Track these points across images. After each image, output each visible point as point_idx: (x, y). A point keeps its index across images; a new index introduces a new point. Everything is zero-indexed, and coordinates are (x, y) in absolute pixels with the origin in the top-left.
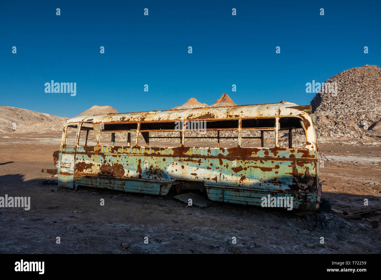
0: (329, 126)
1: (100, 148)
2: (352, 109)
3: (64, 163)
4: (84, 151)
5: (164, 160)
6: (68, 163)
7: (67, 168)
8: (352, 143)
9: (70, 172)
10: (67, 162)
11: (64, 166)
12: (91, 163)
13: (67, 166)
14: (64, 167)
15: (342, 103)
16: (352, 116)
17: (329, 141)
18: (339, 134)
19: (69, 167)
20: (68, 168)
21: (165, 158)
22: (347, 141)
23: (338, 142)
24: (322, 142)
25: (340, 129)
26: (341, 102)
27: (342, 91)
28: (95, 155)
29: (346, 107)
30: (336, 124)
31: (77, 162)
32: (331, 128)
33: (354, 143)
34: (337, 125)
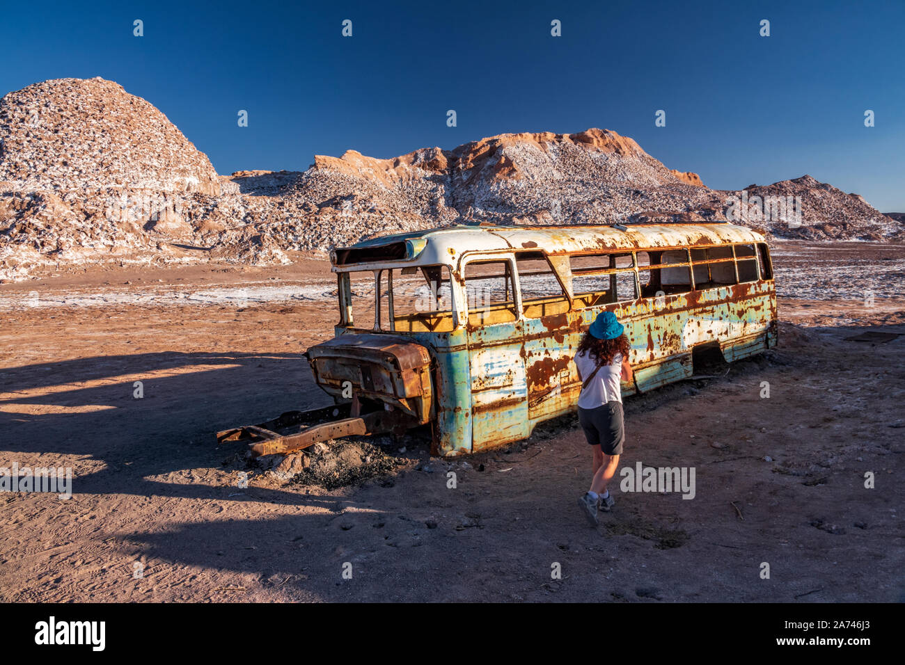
0: (75, 222)
1: (578, 314)
2: (92, 180)
3: (483, 378)
4: (545, 330)
5: (678, 317)
6: (499, 375)
7: (499, 388)
8: (144, 260)
9: (513, 397)
10: (497, 373)
11: (488, 386)
12: (565, 357)
13: (497, 382)
14: (487, 389)
15: (65, 164)
16: (98, 198)
17: (91, 257)
18: (103, 240)
19: (507, 383)
20: (504, 386)
21: (679, 313)
22: (132, 257)
23: (112, 260)
24: (75, 262)
25: (101, 229)
26: (61, 159)
27: (56, 131)
28: (572, 335)
29: (76, 173)
30: (88, 216)
31: (531, 362)
32: (80, 225)
33: (146, 260)
34: (92, 219)
